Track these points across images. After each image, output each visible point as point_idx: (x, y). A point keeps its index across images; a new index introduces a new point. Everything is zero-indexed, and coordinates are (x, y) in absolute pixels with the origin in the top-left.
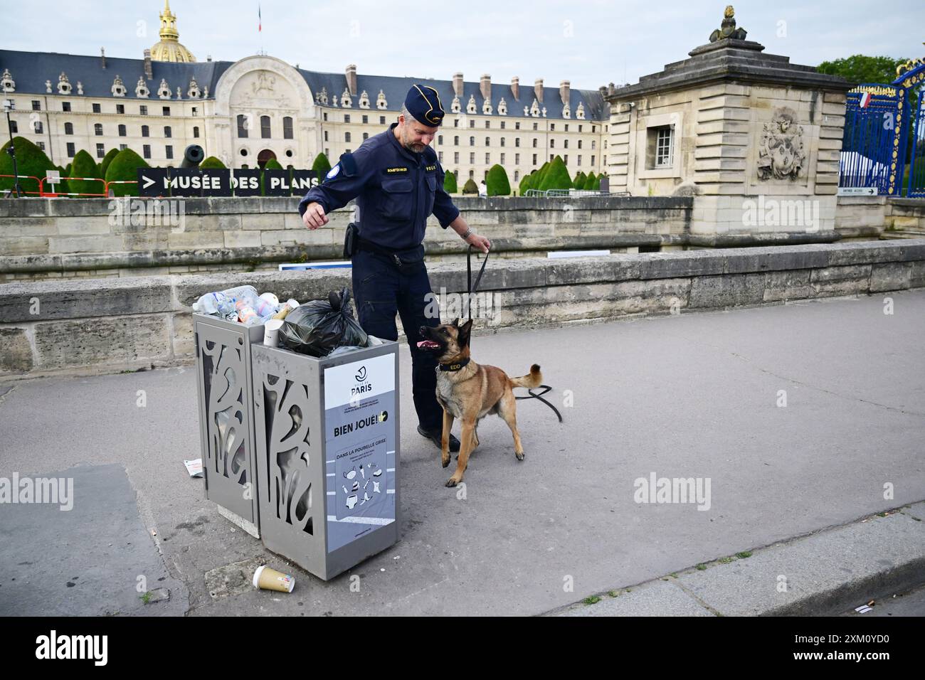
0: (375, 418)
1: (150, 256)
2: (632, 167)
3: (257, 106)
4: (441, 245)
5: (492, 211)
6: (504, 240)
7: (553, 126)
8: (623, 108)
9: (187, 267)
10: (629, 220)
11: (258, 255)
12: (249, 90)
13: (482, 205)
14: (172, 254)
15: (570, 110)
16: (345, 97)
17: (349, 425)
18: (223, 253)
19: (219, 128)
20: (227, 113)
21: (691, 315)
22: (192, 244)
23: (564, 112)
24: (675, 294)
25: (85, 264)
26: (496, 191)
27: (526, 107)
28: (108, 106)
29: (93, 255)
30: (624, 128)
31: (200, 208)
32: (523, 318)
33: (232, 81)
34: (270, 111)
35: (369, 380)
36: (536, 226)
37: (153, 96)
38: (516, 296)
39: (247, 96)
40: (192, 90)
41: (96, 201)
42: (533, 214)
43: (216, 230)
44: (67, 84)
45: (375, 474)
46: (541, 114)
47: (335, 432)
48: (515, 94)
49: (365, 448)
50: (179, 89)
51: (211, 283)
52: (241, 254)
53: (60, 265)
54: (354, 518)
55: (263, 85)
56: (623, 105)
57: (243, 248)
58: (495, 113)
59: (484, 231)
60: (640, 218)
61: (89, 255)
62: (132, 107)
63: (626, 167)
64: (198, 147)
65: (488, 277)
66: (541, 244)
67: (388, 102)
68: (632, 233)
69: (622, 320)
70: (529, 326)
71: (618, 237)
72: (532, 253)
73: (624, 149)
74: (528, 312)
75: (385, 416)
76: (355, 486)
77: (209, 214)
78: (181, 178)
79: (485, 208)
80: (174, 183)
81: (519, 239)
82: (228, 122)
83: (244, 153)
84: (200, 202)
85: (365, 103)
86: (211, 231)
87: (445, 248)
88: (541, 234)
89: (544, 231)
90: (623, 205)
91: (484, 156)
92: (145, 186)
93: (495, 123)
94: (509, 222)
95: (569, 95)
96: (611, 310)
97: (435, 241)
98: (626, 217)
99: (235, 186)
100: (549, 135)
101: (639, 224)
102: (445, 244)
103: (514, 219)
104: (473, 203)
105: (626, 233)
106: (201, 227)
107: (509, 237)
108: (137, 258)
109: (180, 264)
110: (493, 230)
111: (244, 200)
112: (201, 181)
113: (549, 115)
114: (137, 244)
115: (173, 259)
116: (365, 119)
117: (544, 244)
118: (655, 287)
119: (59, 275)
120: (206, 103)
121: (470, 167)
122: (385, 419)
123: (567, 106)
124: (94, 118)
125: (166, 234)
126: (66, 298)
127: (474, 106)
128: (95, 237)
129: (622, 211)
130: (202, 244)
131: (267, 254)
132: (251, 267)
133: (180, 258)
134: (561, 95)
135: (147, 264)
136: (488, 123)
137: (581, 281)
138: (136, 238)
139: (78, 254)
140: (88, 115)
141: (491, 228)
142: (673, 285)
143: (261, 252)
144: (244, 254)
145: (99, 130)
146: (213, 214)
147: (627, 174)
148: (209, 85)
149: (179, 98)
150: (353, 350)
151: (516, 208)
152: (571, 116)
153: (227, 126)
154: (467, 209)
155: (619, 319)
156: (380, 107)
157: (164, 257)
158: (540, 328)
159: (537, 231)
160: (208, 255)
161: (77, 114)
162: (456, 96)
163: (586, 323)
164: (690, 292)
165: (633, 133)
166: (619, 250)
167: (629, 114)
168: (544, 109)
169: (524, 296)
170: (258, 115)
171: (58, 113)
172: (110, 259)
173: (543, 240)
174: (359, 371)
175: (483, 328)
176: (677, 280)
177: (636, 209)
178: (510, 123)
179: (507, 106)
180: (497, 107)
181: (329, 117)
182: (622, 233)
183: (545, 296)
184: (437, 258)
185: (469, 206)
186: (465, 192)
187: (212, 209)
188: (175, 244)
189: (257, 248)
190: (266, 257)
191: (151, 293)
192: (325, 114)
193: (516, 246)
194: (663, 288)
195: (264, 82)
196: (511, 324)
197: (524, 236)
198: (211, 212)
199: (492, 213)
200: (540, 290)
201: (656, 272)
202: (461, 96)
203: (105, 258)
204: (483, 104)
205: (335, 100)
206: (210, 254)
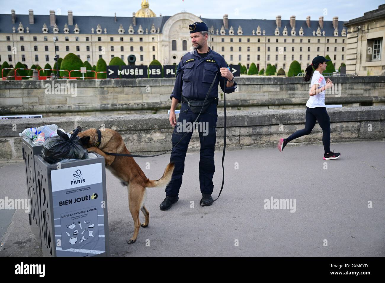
0: (88, 197)
1: (109, 106)
2: (359, 61)
3: (181, 36)
4: (249, 101)
5: (276, 84)
6: (282, 99)
7: (328, 40)
8: (354, 29)
9: (126, 111)
10: (353, 88)
11: (158, 106)
12: (178, 28)
13: (271, 82)
14: (119, 105)
15: (338, 32)
16: (222, 30)
17: (69, 201)
18: (142, 105)
19: (164, 47)
20: (167, 39)
21: (359, 142)
22: (129, 100)
23: (335, 33)
24: (349, 131)
25: (81, 109)
26: (294, 74)
27: (314, 31)
28: (117, 38)
29: (85, 105)
30: (355, 40)
31: (132, 84)
32: (257, 142)
33: (170, 25)
34: (187, 38)
35: (83, 177)
36: (300, 92)
37: (136, 33)
38: (253, 130)
39: (177, 31)
40: (153, 29)
41: (87, 81)
42: (299, 86)
43: (140, 94)
44: (100, 29)
45: (89, 226)
46: (322, 35)
47: (60, 204)
48: (308, 25)
49: (81, 212)
50: (147, 29)
51: (93, 121)
52: (150, 106)
53: (71, 109)
54: (75, 249)
55: (184, 26)
56: (354, 28)
57: (152, 103)
58: (298, 35)
59: (272, 94)
60: (360, 87)
61: (83, 105)
62: (126, 38)
63: (355, 61)
64: (133, 56)
65: (237, 120)
66: (303, 101)
67: (243, 31)
68: (355, 96)
69: (317, 144)
70: (261, 146)
71: (347, 98)
72: (298, 106)
73: (354, 51)
74: (260, 138)
75: (95, 196)
76: (75, 233)
77: (137, 87)
78: (125, 70)
79: (272, 83)
80: (122, 73)
81: (291, 99)
82: (168, 43)
83: (174, 57)
84: (133, 81)
85: (232, 32)
86: (137, 94)
87: (251, 103)
88: (303, 96)
89: (305, 94)
90: (350, 81)
91: (291, 56)
92: (110, 74)
93: (297, 40)
94: (285, 90)
95: (337, 24)
96: (310, 139)
97: (246, 99)
98: (352, 87)
99: (150, 73)
100: (326, 45)
101: (359, 90)
102: (251, 101)
103: (288, 89)
104: (266, 81)
105: (352, 96)
106: (132, 93)
107: (285, 97)
108: (104, 107)
109: (123, 110)
110: (277, 94)
111: (152, 80)
112: (134, 71)
113: (327, 35)
114: (104, 100)
115: (119, 107)
116: (232, 40)
117: (304, 101)
118: (337, 127)
119: (71, 114)
120: (158, 35)
121: (284, 62)
122: (95, 198)
123: (336, 30)
124: (111, 43)
125: (117, 96)
126: (27, 126)
127: (287, 32)
128: (86, 97)
129: (349, 84)
130: (133, 100)
131: (163, 105)
132: (155, 112)
133: (123, 107)
134: (333, 24)
135: (108, 109)
136: (293, 40)
137: (291, 123)
138: (104, 98)
139: (79, 105)
140: (108, 42)
141: (276, 93)
142: (348, 126)
143: (160, 105)
144: (152, 105)
145: (112, 49)
146: (138, 87)
147: (356, 64)
148: (160, 27)
149: (147, 33)
150: (74, 161)
151: (289, 83)
152: (338, 35)
153: (167, 45)
154: (263, 83)
155: (315, 144)
156: (239, 34)
157: (115, 106)
158: (267, 147)
159: (301, 94)
160: (135, 106)
161: (104, 42)
162: (277, 27)
163: (295, 145)
164: (359, 129)
165: (359, 42)
166: (348, 105)
167: (357, 32)
168: (324, 31)
169: (258, 130)
170: (181, 39)
171: (96, 42)
172: (92, 107)
173: (304, 99)
174: (76, 172)
175: (234, 146)
176: (351, 123)
177: (358, 83)
178: (305, 40)
179: (304, 31)
180: (299, 32)
181: (214, 40)
182: (350, 96)
183: (270, 130)
184: (247, 108)
185: (264, 82)
186: (278, 74)
187: (138, 84)
188: (121, 100)
189: (158, 103)
190: (162, 107)
191: (65, 125)
192: (213, 39)
193: (289, 102)
194: (342, 127)
195: (184, 24)
196: (250, 145)
197: (294, 97)
198: (137, 85)
199: (276, 85)
200: (267, 127)
201: (337, 118)
202: (280, 27)
203: (90, 107)
204: (291, 31)
205: (217, 31)
206: (136, 105)
